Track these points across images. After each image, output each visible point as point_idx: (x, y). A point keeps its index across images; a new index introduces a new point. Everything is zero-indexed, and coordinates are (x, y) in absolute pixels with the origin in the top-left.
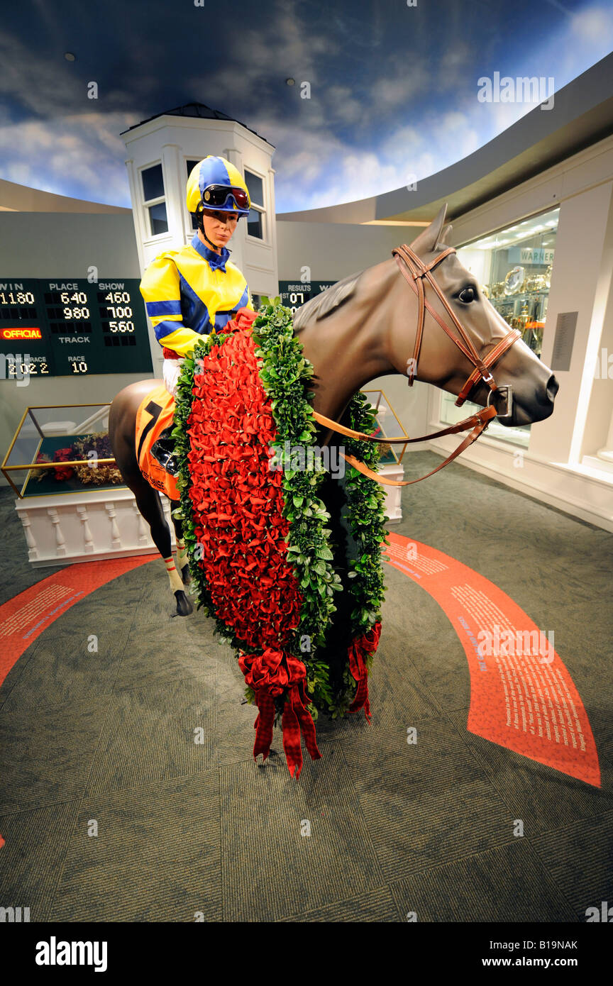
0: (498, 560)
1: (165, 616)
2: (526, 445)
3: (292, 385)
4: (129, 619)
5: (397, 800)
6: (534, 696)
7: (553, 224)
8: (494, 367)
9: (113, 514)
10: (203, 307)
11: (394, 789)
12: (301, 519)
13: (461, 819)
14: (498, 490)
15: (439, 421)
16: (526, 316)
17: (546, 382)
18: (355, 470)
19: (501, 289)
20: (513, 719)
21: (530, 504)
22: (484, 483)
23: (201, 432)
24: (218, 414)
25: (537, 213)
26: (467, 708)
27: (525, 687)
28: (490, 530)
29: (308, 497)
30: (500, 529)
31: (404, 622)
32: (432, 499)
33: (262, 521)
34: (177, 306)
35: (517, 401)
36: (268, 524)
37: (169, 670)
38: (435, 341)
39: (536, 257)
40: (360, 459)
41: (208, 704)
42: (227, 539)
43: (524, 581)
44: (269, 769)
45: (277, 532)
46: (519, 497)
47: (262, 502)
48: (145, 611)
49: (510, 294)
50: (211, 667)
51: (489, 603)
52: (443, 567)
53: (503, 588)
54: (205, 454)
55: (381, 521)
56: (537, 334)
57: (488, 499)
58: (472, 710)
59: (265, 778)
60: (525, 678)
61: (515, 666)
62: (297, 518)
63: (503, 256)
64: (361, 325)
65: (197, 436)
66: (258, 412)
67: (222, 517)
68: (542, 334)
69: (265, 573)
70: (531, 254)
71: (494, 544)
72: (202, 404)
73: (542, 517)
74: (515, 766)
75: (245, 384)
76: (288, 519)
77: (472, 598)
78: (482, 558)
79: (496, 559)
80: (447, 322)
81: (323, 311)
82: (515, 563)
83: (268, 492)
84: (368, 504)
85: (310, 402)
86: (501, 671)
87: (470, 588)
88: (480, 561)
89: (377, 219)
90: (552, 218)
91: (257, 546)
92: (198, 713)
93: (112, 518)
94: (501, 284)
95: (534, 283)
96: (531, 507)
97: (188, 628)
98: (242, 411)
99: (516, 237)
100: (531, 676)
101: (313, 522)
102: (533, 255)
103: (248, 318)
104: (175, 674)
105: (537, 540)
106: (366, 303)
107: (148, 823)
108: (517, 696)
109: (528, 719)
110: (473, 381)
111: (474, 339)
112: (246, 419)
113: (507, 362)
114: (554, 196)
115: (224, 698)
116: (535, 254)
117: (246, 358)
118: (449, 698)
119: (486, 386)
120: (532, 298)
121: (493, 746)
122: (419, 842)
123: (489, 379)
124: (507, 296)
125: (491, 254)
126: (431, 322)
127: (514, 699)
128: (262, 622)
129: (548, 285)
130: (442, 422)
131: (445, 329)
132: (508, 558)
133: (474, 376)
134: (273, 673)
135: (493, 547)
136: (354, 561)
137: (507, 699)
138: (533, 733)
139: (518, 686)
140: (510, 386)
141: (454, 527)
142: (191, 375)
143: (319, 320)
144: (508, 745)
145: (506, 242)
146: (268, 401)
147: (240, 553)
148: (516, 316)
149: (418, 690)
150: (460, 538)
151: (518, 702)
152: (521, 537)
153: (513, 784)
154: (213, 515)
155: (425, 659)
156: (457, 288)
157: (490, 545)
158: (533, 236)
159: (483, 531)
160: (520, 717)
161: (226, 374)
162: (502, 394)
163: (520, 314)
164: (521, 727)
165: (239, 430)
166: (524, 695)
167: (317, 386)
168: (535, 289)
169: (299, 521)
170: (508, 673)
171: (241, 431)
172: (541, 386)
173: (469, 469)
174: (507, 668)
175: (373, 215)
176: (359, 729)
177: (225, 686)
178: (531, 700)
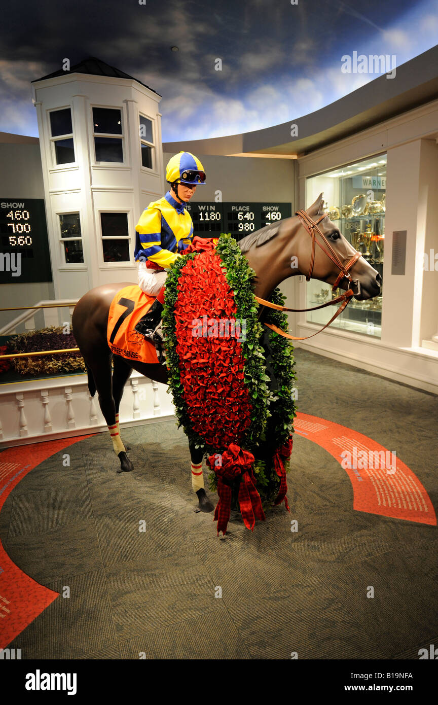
0: (365, 420)
1: (112, 474)
2: (379, 336)
3: (245, 282)
4: (82, 478)
5: (315, 543)
6: (395, 490)
7: (384, 162)
8: (350, 270)
9: (47, 401)
10: (173, 237)
11: (312, 539)
12: (252, 357)
13: (355, 547)
14: (361, 375)
15: (305, 322)
16: (370, 232)
17: (375, 277)
18: (276, 333)
19: (349, 210)
20: (382, 502)
21: (387, 383)
22: (348, 370)
23: (184, 311)
24: (197, 300)
25: (371, 156)
26: (352, 500)
27: (389, 486)
28: (357, 402)
29: (255, 345)
30: (364, 401)
31: (301, 460)
32: (308, 384)
33: (228, 361)
34: (159, 236)
35: (362, 287)
36: (231, 362)
37: (132, 502)
38: (320, 258)
39: (374, 183)
40: (278, 327)
41: (171, 515)
42: (205, 374)
43: (385, 431)
44: (228, 541)
45: (237, 367)
46: (377, 378)
47: (228, 349)
48: (94, 472)
49: (356, 215)
50: (164, 497)
51: (361, 445)
52: (324, 427)
53: (369, 436)
54: (188, 324)
55: (292, 364)
56: (380, 247)
57: (353, 381)
58: (355, 501)
59: (226, 544)
60: (389, 482)
61: (381, 477)
62: (250, 357)
63: (348, 183)
64: (281, 250)
65: (181, 314)
66: (224, 297)
67: (202, 361)
68: (383, 247)
69: (229, 395)
70: (370, 181)
71: (361, 411)
72: (183, 294)
73: (396, 391)
74: (385, 522)
75: (214, 282)
76: (245, 357)
77: (348, 444)
78: (352, 420)
79: (363, 420)
80: (326, 248)
81: (260, 243)
82: (377, 421)
83: (231, 343)
84: (284, 353)
85: (253, 291)
86: (372, 480)
87: (346, 438)
88: (351, 422)
89: (244, 151)
90: (383, 159)
91: (224, 377)
92: (166, 520)
93: (46, 404)
94: (349, 206)
95: (374, 208)
96: (388, 385)
97: (135, 478)
98: (214, 297)
99: (358, 170)
100: (393, 481)
101: (258, 360)
102: (372, 181)
103: (201, 243)
104: (138, 503)
105: (393, 406)
106: (284, 239)
107: (157, 572)
108: (384, 491)
109: (391, 500)
110: (340, 277)
111: (340, 257)
112: (215, 303)
113: (356, 268)
114: (382, 146)
115: (181, 511)
116: (374, 181)
117: (213, 267)
118: (339, 496)
119: (347, 280)
120: (373, 218)
121: (371, 515)
122: (332, 558)
123: (348, 276)
124: (354, 216)
125: (339, 181)
126: (318, 249)
127: (382, 492)
128: (226, 428)
129: (384, 209)
130: (308, 322)
131: (325, 252)
132: (372, 418)
133: (341, 275)
134: (235, 459)
135: (360, 412)
136: (277, 391)
137: (378, 493)
138: (395, 507)
139: (385, 487)
140: (358, 279)
141: (329, 402)
142: (176, 278)
143: (258, 247)
144: (380, 514)
145: (349, 173)
146: (231, 290)
147: (213, 384)
148: (363, 232)
149: (318, 494)
150: (334, 408)
151: (385, 494)
152: (381, 405)
153: (385, 530)
154: (195, 361)
155: (320, 479)
156: (330, 233)
157: (358, 411)
158: (370, 169)
159: (351, 403)
160: (387, 501)
161: (199, 276)
162: (355, 284)
163: (366, 231)
164: (388, 505)
165: (212, 308)
166: (389, 490)
167: (257, 282)
168: (374, 212)
169: (250, 359)
170: (377, 481)
171: (213, 309)
172: (373, 279)
173: (336, 361)
174: (376, 478)
175: (241, 149)
176: (283, 516)
177: (180, 506)
178: (393, 492)
